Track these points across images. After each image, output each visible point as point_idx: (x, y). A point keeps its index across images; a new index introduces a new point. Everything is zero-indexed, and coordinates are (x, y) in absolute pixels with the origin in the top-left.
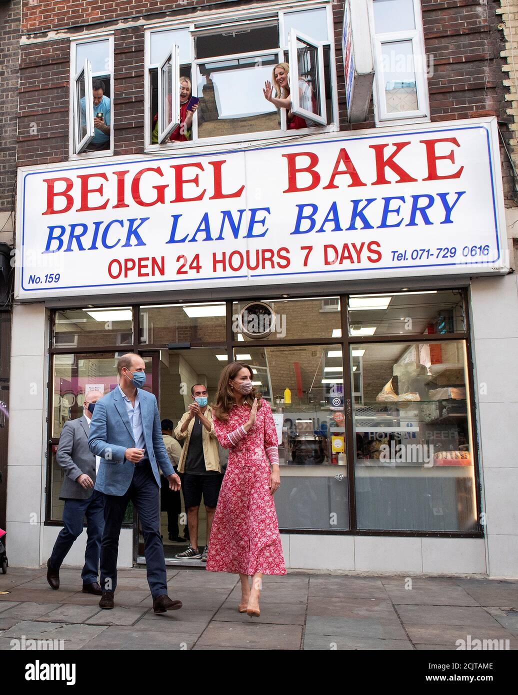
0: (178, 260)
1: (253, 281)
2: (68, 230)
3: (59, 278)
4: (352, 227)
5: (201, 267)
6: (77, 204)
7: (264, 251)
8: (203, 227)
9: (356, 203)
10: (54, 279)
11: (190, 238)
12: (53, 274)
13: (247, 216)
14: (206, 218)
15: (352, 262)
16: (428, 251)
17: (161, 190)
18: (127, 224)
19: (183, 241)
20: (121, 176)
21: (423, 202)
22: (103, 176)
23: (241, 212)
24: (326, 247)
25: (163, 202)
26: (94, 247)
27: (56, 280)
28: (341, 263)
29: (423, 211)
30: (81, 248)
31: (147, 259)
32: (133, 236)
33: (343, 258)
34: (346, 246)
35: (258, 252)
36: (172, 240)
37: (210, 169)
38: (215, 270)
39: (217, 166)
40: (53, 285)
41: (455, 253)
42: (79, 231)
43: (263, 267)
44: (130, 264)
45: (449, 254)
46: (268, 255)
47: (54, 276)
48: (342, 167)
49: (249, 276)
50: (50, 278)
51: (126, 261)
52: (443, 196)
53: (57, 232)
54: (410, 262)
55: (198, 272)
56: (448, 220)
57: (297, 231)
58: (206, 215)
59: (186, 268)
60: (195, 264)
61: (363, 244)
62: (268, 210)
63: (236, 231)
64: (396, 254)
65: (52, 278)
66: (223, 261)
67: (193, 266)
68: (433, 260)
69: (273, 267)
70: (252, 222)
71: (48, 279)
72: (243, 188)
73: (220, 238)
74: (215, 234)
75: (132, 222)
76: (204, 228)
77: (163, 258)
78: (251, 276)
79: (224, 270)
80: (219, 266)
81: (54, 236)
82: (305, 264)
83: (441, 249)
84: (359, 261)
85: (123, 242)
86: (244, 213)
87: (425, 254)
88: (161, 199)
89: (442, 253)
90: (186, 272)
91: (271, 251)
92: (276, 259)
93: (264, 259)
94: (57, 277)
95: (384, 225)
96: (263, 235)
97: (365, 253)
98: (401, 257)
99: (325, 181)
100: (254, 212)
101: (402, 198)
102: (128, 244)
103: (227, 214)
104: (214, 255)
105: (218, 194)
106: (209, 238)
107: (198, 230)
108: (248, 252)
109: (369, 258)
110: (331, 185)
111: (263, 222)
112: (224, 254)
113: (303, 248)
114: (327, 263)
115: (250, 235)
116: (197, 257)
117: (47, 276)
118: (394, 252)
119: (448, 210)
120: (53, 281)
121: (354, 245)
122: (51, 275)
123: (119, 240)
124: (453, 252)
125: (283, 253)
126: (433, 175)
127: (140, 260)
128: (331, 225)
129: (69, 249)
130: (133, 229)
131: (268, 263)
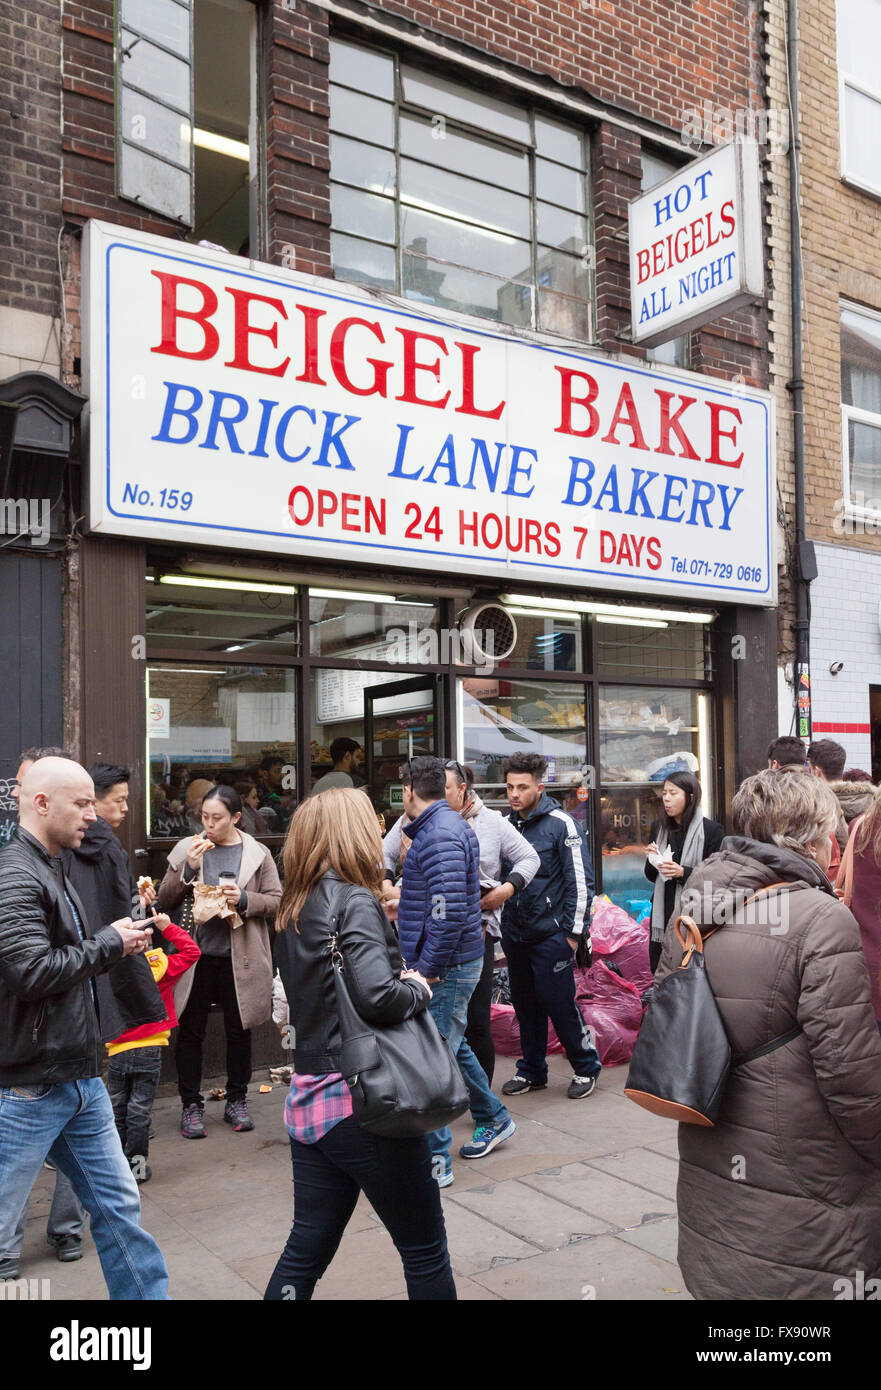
0: (407, 512)
1: (514, 571)
2: (208, 402)
3: (190, 503)
4: (632, 511)
5: (441, 532)
6: (227, 349)
7: (529, 522)
8: (445, 459)
9: (637, 472)
10: (180, 503)
11: (425, 474)
12: (177, 492)
13: (507, 455)
14: (449, 446)
15: (631, 564)
16: (707, 565)
17: (381, 368)
18: (322, 420)
19: (415, 476)
20: (312, 315)
21: (704, 494)
22: (278, 304)
23: (500, 446)
24: (604, 534)
25: (384, 394)
26: (260, 451)
27: (185, 506)
28: (619, 562)
29: (704, 504)
30: (235, 447)
31: (357, 498)
32: (332, 447)
33: (621, 555)
34: (624, 536)
35: (520, 520)
36: (397, 472)
37: (457, 356)
38: (462, 542)
39: (469, 352)
40: (177, 514)
41: (730, 573)
42: (230, 409)
43: (527, 550)
44: (328, 503)
45: (725, 574)
46: (533, 530)
47: (179, 496)
48: (624, 414)
49: (509, 561)
50: (170, 497)
51: (322, 493)
52: (723, 489)
53: (184, 400)
54: (687, 577)
55: (437, 539)
56: (725, 526)
57: (569, 500)
58: (450, 437)
59: (419, 529)
60: (432, 525)
61: (643, 539)
62: (534, 453)
63: (492, 479)
64: (676, 562)
65: (175, 498)
66: (474, 528)
67: (430, 527)
68: (710, 579)
69: (539, 552)
70: (514, 469)
71: (167, 500)
72: (503, 404)
73: (470, 485)
74: (462, 477)
75: (331, 417)
76: (447, 462)
77: (383, 502)
78: (512, 561)
79: (476, 543)
80: (469, 534)
81: (178, 405)
82: (579, 556)
83: (718, 565)
84: (638, 564)
85: (315, 454)
86: (504, 450)
87: (704, 567)
88: (380, 386)
89: (720, 570)
90: (419, 536)
91: (537, 524)
92: (543, 538)
93: (529, 537)
94: (187, 499)
95: (664, 516)
96: (527, 495)
97: (645, 554)
98: (680, 567)
99: (604, 429)
100: (517, 450)
101: (684, 481)
102: (323, 461)
103: (480, 445)
104: (461, 513)
105: (468, 407)
106: (453, 482)
107: (438, 463)
108: (508, 519)
109: (649, 561)
110: (611, 438)
111: (528, 472)
112: (475, 515)
113: (577, 529)
114: (603, 559)
115: (510, 491)
116: (436, 512)
117: (164, 493)
118: (674, 559)
119: (727, 510)
120: (178, 507)
121: (633, 537)
122: (173, 491)
123: (308, 449)
124: (726, 570)
125: (552, 531)
126: (715, 458)
127: (345, 496)
128: (607, 501)
129: (210, 443)
130: (333, 434)
131: (533, 543)
